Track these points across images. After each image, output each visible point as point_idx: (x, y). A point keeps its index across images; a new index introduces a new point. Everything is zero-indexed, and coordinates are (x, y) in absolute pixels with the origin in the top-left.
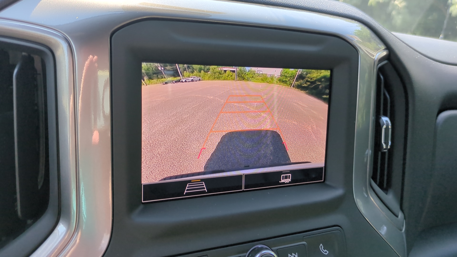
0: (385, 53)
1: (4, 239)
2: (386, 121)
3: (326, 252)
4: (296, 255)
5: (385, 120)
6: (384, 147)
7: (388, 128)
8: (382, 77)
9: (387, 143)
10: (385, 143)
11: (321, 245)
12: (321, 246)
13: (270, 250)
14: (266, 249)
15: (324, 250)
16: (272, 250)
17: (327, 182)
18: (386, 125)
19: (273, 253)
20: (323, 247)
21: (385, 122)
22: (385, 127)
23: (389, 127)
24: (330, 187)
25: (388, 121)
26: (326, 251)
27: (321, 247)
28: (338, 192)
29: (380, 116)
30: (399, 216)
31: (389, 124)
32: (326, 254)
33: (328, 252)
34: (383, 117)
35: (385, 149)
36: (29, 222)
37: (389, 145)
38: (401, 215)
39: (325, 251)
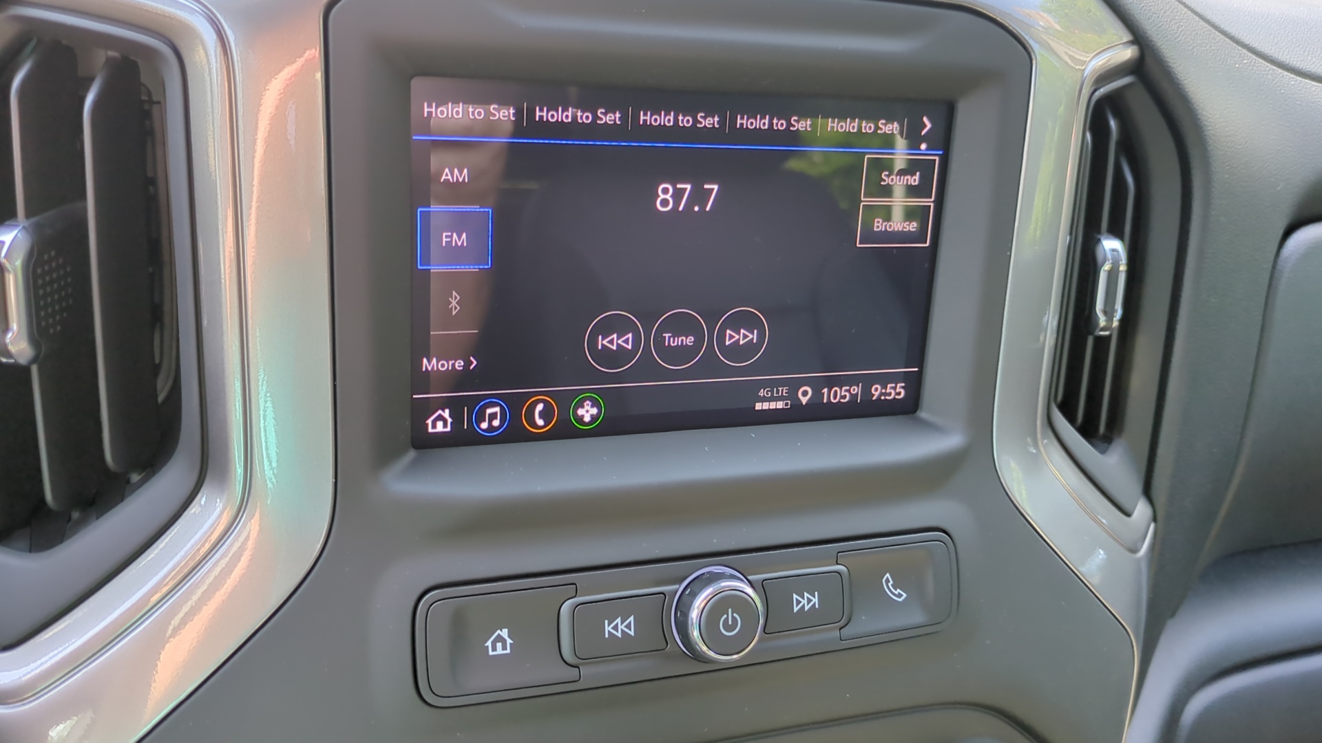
0: (1128, 54)
1: (76, 515)
2: (1114, 250)
3: (900, 596)
4: (814, 597)
5: (1112, 247)
6: (1102, 321)
7: (1118, 271)
8: (1113, 123)
9: (1108, 313)
10: (1105, 312)
11: (888, 575)
12: (887, 579)
13: (742, 580)
14: (732, 577)
15: (896, 590)
16: (751, 584)
17: (923, 414)
18: (1110, 261)
19: (749, 590)
20: (891, 582)
21: (1109, 256)
22: (1107, 267)
23: (1119, 267)
24: (928, 426)
25: (1118, 252)
26: (899, 593)
27: (887, 581)
28: (950, 441)
29: (1099, 237)
30: (1136, 514)
31: (1121, 260)
32: (900, 600)
33: (905, 595)
34: (1106, 238)
35: (1103, 329)
36: (135, 478)
37: (1114, 319)
38: (1141, 510)
39: (896, 593)
